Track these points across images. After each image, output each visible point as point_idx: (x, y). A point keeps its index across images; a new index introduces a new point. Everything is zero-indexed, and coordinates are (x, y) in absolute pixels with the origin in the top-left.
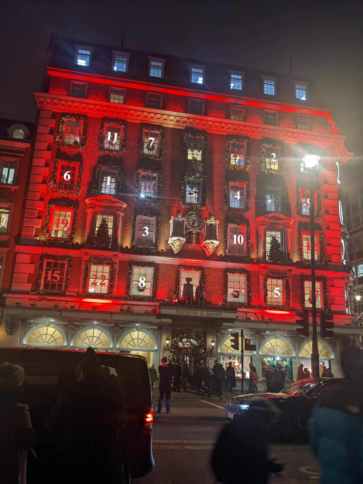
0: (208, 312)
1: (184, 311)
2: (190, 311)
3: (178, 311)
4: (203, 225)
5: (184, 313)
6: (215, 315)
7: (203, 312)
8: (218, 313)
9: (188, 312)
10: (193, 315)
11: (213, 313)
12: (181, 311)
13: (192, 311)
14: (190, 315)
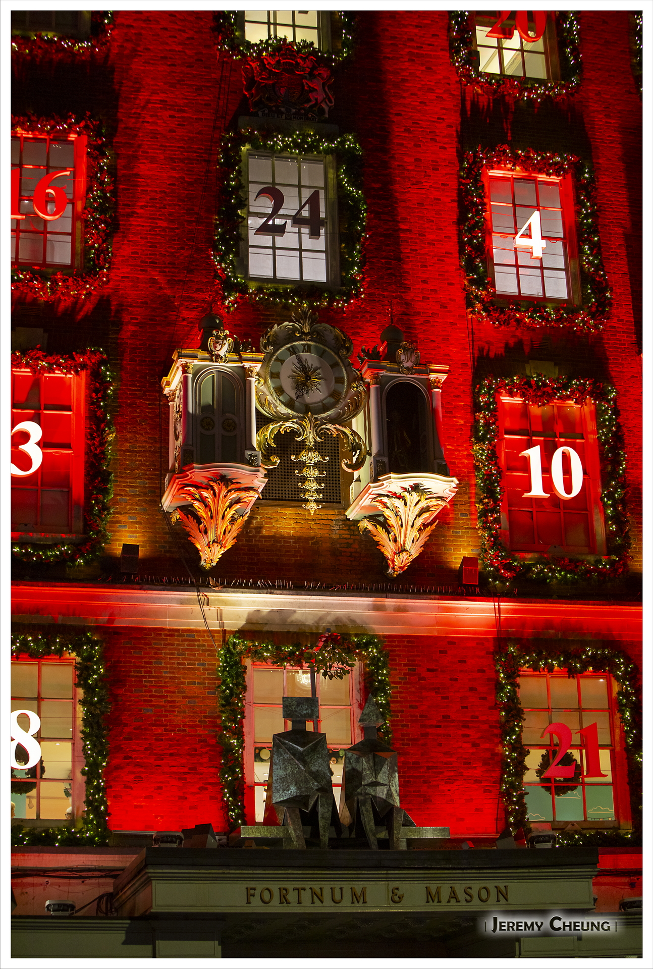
0: (433, 886)
1: (290, 886)
2: (327, 886)
3: (257, 893)
4: (358, 394)
5: (292, 896)
6: (476, 900)
7: (405, 887)
8: (491, 885)
9: (314, 893)
10: (347, 907)
11: (460, 887)
12: (275, 887)
13: (337, 885)
14: (327, 907)
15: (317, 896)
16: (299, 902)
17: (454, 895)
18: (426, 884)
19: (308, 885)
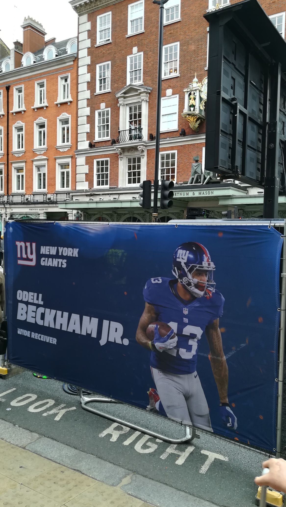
0: (200, 192)
2: (182, 193)
5: (177, 195)
6: (207, 194)
7: (195, 192)
8: (210, 191)
9: (180, 194)
10: (186, 196)
11: (205, 192)
13: (184, 192)
14: (182, 196)
15: (181, 194)
16: (178, 195)
17: (203, 193)
18: (199, 191)
19: (179, 193)
